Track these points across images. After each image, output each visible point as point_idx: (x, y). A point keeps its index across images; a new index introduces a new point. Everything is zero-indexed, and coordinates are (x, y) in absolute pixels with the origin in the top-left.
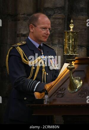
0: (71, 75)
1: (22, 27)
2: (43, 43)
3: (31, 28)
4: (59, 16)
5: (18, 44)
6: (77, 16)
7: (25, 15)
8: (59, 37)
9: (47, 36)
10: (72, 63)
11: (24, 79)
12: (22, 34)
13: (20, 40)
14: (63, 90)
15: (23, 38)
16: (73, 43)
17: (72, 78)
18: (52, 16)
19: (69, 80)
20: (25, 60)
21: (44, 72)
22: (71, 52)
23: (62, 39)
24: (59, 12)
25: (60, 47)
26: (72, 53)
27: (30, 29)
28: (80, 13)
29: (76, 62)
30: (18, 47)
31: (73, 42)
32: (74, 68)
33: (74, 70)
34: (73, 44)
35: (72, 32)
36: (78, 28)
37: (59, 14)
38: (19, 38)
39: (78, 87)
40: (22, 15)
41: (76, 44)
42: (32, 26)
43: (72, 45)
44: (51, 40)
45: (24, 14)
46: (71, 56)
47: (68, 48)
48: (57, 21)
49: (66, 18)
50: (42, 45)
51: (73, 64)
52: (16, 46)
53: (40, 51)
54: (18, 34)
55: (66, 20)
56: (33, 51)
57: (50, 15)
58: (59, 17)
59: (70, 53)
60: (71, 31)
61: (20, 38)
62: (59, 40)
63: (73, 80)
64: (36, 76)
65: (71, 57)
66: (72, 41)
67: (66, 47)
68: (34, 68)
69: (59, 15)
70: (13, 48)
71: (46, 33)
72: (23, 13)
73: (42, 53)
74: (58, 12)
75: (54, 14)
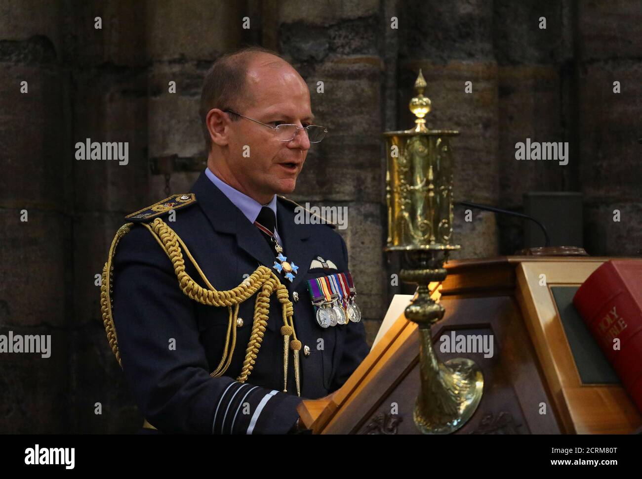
0: (425, 350)
1: (173, 122)
2: (279, 199)
3: (216, 125)
4: (356, 61)
5: (154, 208)
6: (441, 58)
7: (187, 65)
8: (360, 166)
9: (297, 156)
10: (428, 292)
11: (197, 377)
12: (175, 157)
13: (167, 186)
14: (390, 426)
15: (180, 178)
16: (429, 190)
17: (434, 363)
18: (322, 61)
19: (415, 374)
20: (196, 286)
21: (291, 338)
22: (424, 233)
23: (374, 179)
24: (355, 43)
25: (366, 216)
26: (428, 242)
27: (213, 130)
28: (457, 45)
29: (451, 282)
30: (156, 221)
31: (431, 186)
32: (439, 314)
33: (439, 323)
34: (432, 194)
35: (422, 136)
36: (450, 119)
37: (356, 51)
38: (162, 177)
39: (462, 408)
40: (171, 62)
41: (445, 194)
42: (219, 116)
43: (427, 199)
44: (322, 184)
45: (182, 60)
46: (423, 256)
47: (406, 215)
48: (346, 90)
49: (391, 73)
50: (274, 207)
51: (436, 296)
52: (148, 216)
53: (267, 238)
54: (155, 160)
55: (391, 83)
56: (233, 237)
57: (312, 57)
58: (356, 67)
59: (419, 242)
60: (418, 130)
61: (167, 181)
62: (360, 181)
63: (437, 373)
64: (250, 359)
65: (420, 260)
66: (428, 182)
67: (399, 210)
68: (240, 321)
69: (353, 57)
70: (131, 228)
71: (292, 144)
72: (177, 56)
73: (279, 248)
74: (349, 44)
75: (331, 55)
